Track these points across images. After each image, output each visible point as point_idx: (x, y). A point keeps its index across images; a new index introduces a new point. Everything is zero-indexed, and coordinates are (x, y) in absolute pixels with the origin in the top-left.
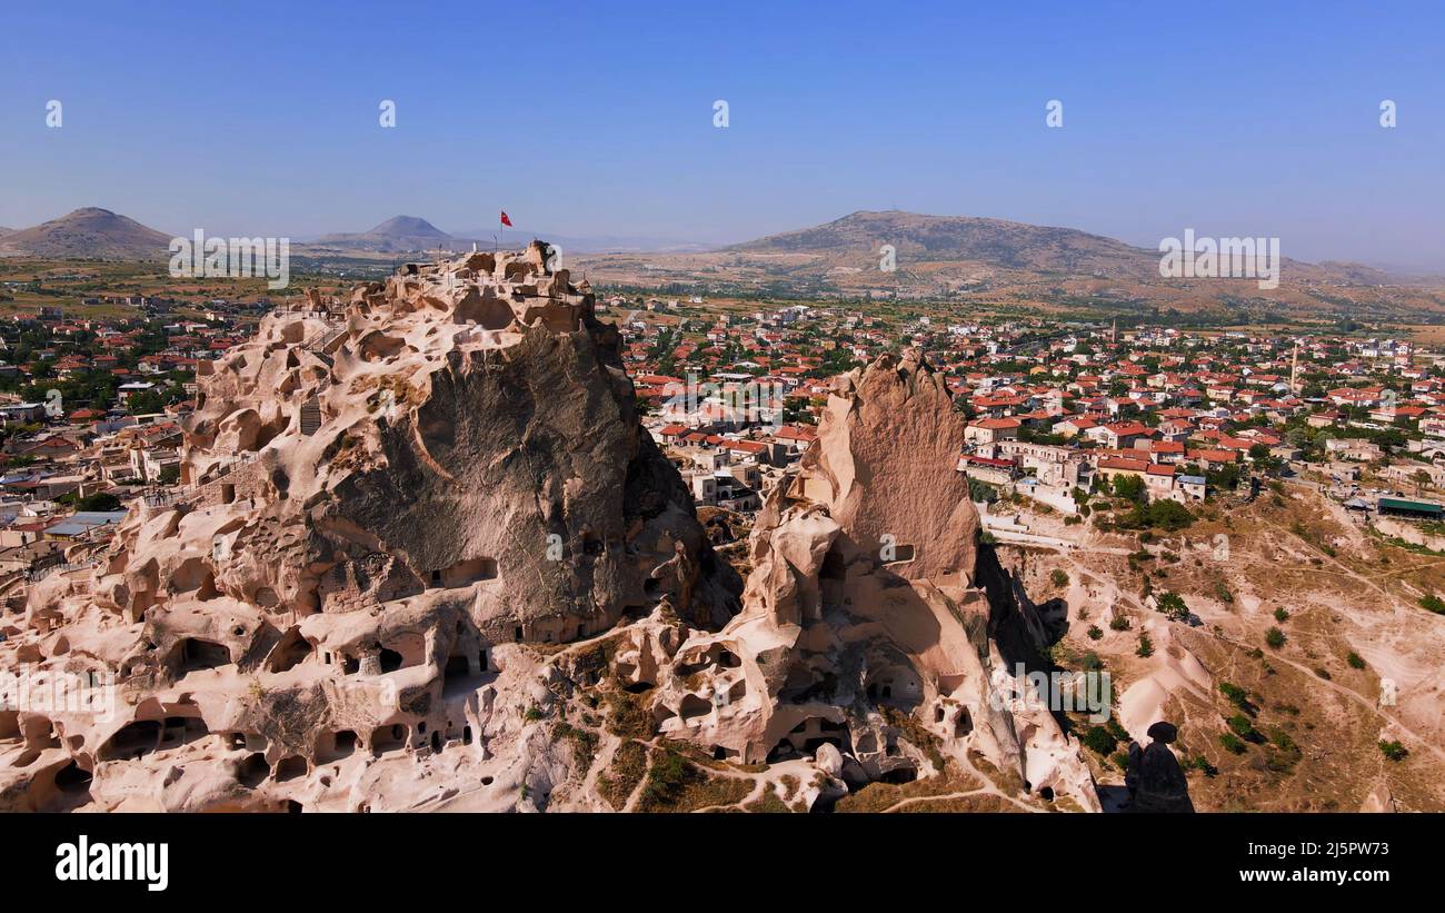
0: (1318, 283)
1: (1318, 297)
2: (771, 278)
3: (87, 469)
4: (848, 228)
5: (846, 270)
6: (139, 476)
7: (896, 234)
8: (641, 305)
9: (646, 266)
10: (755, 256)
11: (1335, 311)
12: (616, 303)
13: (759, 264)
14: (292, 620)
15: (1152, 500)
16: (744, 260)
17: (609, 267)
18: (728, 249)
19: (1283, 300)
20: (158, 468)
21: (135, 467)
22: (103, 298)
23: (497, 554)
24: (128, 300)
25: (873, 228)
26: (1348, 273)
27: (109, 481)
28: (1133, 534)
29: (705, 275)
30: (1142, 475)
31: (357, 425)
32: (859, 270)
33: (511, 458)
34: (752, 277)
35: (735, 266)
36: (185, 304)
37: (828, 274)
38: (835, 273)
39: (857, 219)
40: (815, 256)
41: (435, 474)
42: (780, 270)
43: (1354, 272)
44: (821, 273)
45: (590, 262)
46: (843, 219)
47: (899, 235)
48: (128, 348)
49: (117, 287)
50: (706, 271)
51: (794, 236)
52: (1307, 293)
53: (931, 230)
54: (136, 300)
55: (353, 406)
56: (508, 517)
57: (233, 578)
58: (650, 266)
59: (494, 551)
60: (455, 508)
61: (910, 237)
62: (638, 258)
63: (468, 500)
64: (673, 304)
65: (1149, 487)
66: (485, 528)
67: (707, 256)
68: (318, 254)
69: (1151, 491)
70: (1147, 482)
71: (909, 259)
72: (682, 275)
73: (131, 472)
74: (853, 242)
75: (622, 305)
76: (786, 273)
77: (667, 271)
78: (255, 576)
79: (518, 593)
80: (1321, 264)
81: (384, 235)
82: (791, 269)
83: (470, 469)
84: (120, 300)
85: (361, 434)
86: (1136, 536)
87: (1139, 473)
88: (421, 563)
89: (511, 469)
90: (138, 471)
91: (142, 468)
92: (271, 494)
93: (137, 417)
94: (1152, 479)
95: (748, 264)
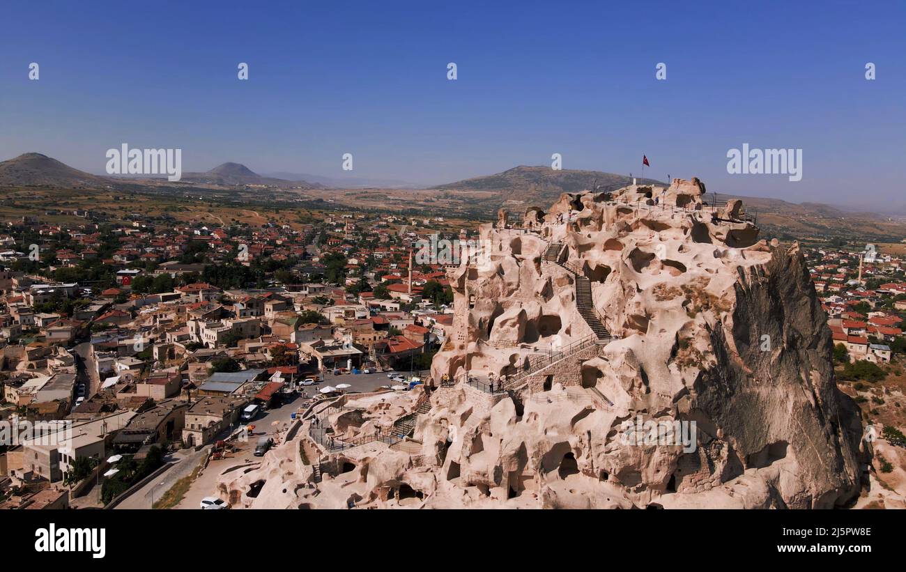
0: (803, 215)
1: (807, 224)
2: (469, 206)
3: (149, 334)
4: (513, 176)
5: (514, 202)
6: (196, 340)
7: (544, 180)
8: (406, 222)
9: (389, 197)
10: (456, 192)
11: (818, 233)
12: (391, 220)
13: (459, 197)
14: (648, 498)
15: (852, 361)
16: (450, 194)
17: (365, 197)
18: (438, 188)
19: (786, 225)
20: (215, 335)
21: (193, 334)
22: (59, 211)
23: (789, 438)
24: (75, 213)
25: (530, 176)
26: (818, 210)
27: (175, 343)
28: (849, 384)
29: (426, 204)
30: (845, 343)
31: (684, 328)
32: (522, 202)
33: (782, 354)
34: (457, 205)
35: (444, 198)
36: (113, 216)
37: (504, 204)
38: (508, 203)
39: (519, 170)
40: (494, 193)
41: (740, 370)
42: (472, 201)
43: (822, 210)
44: (499, 203)
45: (352, 194)
46: (510, 170)
47: (546, 181)
48: (98, 245)
49: (64, 204)
50: (427, 201)
51: (480, 180)
52: (800, 221)
53: (565, 178)
54: (81, 212)
55: (668, 311)
56: (790, 405)
57: (608, 462)
58: (391, 197)
59: (787, 436)
60: (757, 400)
61: (553, 183)
62: (383, 193)
63: (763, 391)
64: (426, 222)
65: (850, 352)
66: (777, 414)
67: (427, 192)
68: (179, 185)
69: (851, 354)
70: (849, 348)
71: (553, 196)
72: (413, 203)
73: (188, 337)
74: (517, 184)
75: (395, 222)
76: (476, 203)
77: (402, 200)
78: (631, 461)
79: (808, 471)
80: (802, 204)
81: (218, 174)
82: (482, 200)
83: (760, 365)
84: (71, 214)
85: (691, 336)
86: (852, 386)
87: (843, 342)
88: (744, 446)
89: (783, 364)
90: (195, 336)
91: (198, 334)
92: (636, 389)
93: (161, 295)
94: (851, 347)
95: (452, 197)
